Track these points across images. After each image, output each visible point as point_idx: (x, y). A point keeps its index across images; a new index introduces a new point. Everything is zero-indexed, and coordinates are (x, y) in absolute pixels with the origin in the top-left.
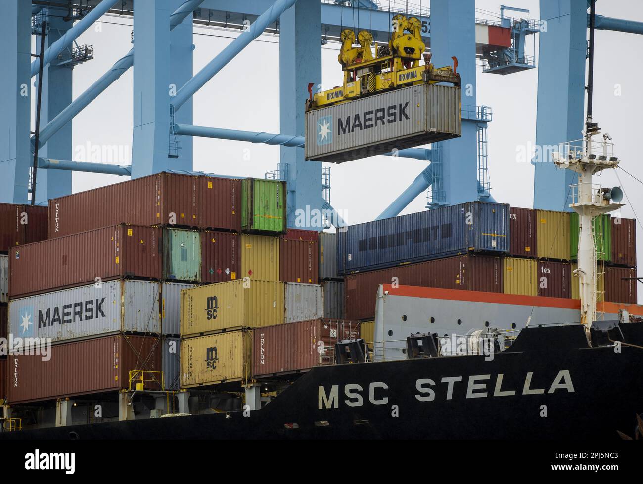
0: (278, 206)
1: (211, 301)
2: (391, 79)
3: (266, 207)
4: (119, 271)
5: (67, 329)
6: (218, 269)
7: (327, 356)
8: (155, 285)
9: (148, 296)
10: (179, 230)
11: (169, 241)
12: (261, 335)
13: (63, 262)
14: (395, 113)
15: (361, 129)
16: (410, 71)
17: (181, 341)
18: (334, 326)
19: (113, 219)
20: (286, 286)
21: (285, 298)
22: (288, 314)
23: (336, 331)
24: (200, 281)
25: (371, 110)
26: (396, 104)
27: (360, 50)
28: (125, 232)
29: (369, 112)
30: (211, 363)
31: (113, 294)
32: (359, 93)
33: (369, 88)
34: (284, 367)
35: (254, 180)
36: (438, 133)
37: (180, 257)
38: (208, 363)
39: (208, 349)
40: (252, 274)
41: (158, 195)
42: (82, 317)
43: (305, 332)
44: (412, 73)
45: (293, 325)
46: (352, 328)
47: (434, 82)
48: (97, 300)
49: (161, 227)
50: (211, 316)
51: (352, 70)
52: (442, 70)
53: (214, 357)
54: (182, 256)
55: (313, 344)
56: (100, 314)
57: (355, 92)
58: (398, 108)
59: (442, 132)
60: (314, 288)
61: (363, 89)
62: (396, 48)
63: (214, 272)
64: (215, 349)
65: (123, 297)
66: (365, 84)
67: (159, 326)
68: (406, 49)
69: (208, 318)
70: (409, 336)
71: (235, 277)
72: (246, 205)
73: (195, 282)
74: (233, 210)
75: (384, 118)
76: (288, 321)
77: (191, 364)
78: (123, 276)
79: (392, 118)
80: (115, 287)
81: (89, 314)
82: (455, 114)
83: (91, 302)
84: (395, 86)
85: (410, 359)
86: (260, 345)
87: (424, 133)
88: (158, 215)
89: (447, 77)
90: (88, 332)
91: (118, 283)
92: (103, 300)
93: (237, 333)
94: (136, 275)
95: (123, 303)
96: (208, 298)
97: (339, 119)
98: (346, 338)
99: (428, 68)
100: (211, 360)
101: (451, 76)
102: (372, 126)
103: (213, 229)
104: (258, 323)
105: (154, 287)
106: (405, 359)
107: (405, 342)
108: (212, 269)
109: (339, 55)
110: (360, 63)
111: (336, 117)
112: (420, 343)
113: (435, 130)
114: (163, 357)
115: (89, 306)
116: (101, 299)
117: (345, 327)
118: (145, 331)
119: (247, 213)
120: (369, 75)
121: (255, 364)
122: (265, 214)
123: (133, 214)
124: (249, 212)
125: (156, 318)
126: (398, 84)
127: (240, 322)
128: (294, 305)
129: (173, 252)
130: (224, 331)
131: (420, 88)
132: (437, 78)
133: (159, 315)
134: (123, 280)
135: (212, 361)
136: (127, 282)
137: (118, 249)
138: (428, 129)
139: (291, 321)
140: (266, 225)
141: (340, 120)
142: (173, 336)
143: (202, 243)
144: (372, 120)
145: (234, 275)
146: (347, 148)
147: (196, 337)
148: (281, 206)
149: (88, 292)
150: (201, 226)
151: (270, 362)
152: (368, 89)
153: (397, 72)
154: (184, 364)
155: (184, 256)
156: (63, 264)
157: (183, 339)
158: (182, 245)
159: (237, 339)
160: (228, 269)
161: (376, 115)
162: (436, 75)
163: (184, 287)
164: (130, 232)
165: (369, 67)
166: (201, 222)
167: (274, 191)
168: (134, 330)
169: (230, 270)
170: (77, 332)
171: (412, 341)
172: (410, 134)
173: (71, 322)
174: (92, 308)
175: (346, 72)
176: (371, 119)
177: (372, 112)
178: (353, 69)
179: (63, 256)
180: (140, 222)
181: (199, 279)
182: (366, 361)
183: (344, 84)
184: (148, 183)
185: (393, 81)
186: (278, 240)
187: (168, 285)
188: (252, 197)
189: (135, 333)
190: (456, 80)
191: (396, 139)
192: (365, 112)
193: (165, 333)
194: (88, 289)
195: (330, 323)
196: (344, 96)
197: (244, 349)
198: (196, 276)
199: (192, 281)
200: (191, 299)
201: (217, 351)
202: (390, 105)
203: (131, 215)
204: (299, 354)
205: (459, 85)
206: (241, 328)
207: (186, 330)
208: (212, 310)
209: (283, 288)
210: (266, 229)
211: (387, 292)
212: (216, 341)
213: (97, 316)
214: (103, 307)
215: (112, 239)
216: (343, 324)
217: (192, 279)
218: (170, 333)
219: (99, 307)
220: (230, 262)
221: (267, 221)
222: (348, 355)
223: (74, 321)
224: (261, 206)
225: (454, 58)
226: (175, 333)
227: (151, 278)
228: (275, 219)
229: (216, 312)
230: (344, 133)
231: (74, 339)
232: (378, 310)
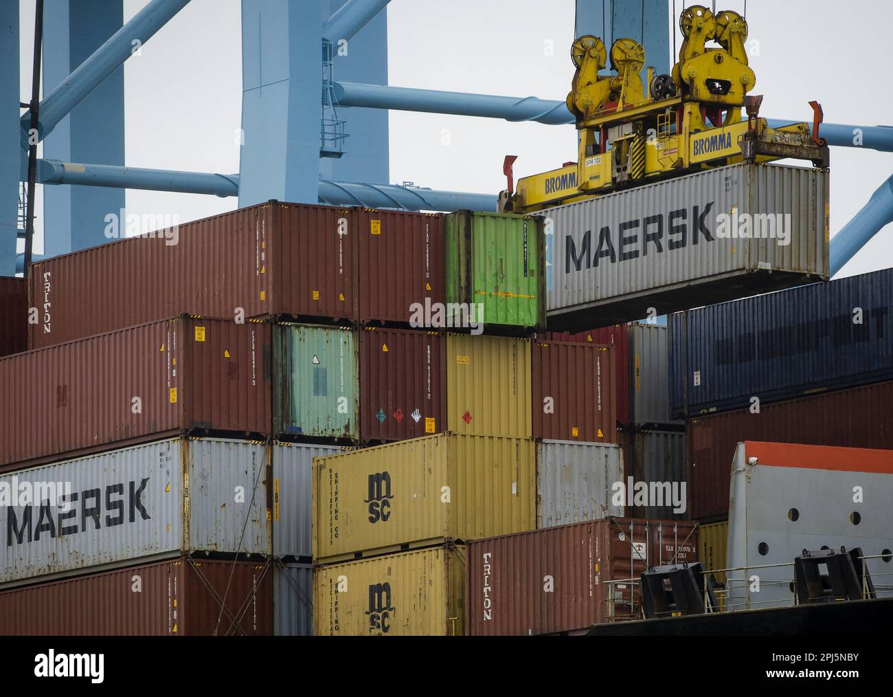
0: (525, 271)
1: (378, 481)
2: (677, 150)
3: (500, 274)
4: (177, 420)
5: (68, 547)
6: (395, 409)
7: (625, 602)
8: (257, 448)
9: (242, 471)
10: (308, 327)
11: (287, 351)
12: (485, 556)
13: (58, 400)
14: (684, 226)
15: (613, 260)
16: (717, 132)
17: (314, 571)
18: (641, 535)
19: (166, 305)
20: (539, 448)
21: (537, 473)
22: (545, 510)
23: (643, 545)
24: (357, 437)
25: (633, 219)
26: (686, 207)
27: (615, 84)
28: (189, 334)
29: (631, 222)
30: (379, 619)
31: (164, 470)
32: (609, 180)
33: (632, 169)
34: (534, 626)
35: (473, 216)
36: (776, 273)
37: (312, 386)
38: (372, 618)
39: (371, 587)
40: (471, 421)
41: (261, 250)
42: (101, 521)
43: (578, 550)
44: (722, 138)
45: (551, 533)
46: (681, 537)
47: (767, 157)
48: (132, 484)
49: (268, 321)
50: (377, 515)
51: (596, 128)
52: (785, 132)
53: (384, 605)
54: (316, 384)
55: (595, 574)
56: (137, 513)
57: (602, 176)
58: (690, 214)
59: (786, 270)
60: (603, 451)
61: (618, 170)
62: (687, 82)
63: (387, 420)
64: (386, 587)
65: (187, 476)
66: (623, 160)
67: (266, 540)
68: (710, 83)
69: (372, 520)
70: (799, 554)
71: (433, 427)
72: (456, 269)
73: (345, 442)
74: (428, 281)
75: (661, 236)
76: (544, 525)
77: (336, 622)
78: (187, 430)
79: (677, 237)
80: (169, 454)
81: (115, 513)
82: (815, 229)
83: (119, 488)
84: (686, 165)
85: (802, 605)
86: (483, 578)
87: (744, 272)
88: (263, 295)
89: (796, 147)
90: (113, 554)
91: (176, 446)
92: (144, 482)
93: (434, 553)
94: (215, 427)
95: (186, 490)
96: (371, 477)
97: (567, 237)
98: (666, 560)
99: (753, 127)
100: (379, 611)
101: (805, 145)
102: (636, 254)
103: (383, 323)
104: (479, 530)
105: (254, 454)
106: (791, 605)
107: (792, 568)
108: (382, 411)
109: (570, 95)
110: (614, 112)
111: (562, 233)
112: (823, 570)
113: (768, 266)
114: (277, 604)
115: (115, 497)
116: (140, 481)
117: (665, 536)
118: (237, 550)
119: (457, 286)
120: (631, 140)
121: (473, 620)
122: (497, 288)
123: (209, 293)
124: (463, 284)
125: (259, 521)
126: (693, 161)
127: (438, 528)
128: (558, 488)
129: (296, 376)
130: (405, 547)
131: (736, 172)
132: (774, 149)
133: (266, 514)
134: (186, 438)
135: (380, 615)
136: (195, 443)
137: (174, 371)
138: (752, 264)
139: (553, 524)
140: (501, 314)
141: (569, 240)
142: (297, 559)
143: (358, 354)
144: (636, 241)
145: (430, 425)
146: (584, 303)
147: (347, 561)
148: (532, 271)
149: (112, 466)
150: (356, 318)
151: (505, 614)
152: (629, 171)
153: (690, 133)
154: (320, 621)
155: (320, 384)
156: (58, 406)
157: (319, 566)
158: (315, 360)
159: (434, 565)
160: (417, 411)
161: (645, 229)
162: (772, 144)
163: (320, 452)
164: (200, 334)
165: (633, 122)
166: (356, 310)
167: (517, 239)
168: (213, 548)
169: (422, 413)
170: (90, 554)
171: (805, 566)
172: (714, 275)
173: (76, 531)
174: (121, 502)
175: (584, 133)
176: (633, 239)
177: (636, 223)
178: (598, 125)
179: (59, 387)
180: (223, 310)
181: (354, 433)
182: (709, 611)
183: (580, 159)
184: (240, 226)
185: (682, 155)
186: (528, 345)
187: (285, 448)
188: (469, 251)
189: (215, 555)
190: (817, 153)
191: (685, 285)
192: (622, 222)
193: (280, 553)
194: (112, 460)
195: (631, 527)
196: (579, 185)
197: (448, 588)
198: (347, 427)
199: (339, 439)
200: (334, 479)
201: (392, 592)
202: (675, 210)
203: (205, 296)
204: (565, 596)
205: (824, 164)
206: (442, 541)
207: (324, 546)
208: (380, 503)
209: (533, 453)
210: (501, 321)
211: (753, 459)
212: (390, 569)
213: (132, 519)
214: (144, 497)
215: (162, 349)
216: (660, 529)
217: (337, 434)
218: (292, 552)
219: (135, 499)
220: (423, 396)
221: (502, 304)
222: (669, 598)
223: (84, 529)
224: (487, 271)
225: (814, 105)
226: (302, 553)
227: (248, 434)
228: (520, 301)
229: (389, 506)
230: (579, 268)
231: (83, 568)
232: (734, 499)
